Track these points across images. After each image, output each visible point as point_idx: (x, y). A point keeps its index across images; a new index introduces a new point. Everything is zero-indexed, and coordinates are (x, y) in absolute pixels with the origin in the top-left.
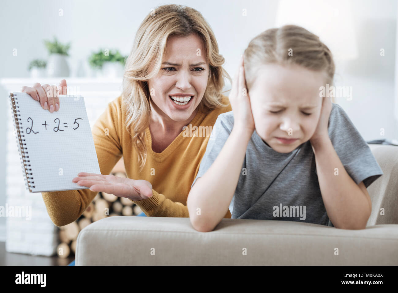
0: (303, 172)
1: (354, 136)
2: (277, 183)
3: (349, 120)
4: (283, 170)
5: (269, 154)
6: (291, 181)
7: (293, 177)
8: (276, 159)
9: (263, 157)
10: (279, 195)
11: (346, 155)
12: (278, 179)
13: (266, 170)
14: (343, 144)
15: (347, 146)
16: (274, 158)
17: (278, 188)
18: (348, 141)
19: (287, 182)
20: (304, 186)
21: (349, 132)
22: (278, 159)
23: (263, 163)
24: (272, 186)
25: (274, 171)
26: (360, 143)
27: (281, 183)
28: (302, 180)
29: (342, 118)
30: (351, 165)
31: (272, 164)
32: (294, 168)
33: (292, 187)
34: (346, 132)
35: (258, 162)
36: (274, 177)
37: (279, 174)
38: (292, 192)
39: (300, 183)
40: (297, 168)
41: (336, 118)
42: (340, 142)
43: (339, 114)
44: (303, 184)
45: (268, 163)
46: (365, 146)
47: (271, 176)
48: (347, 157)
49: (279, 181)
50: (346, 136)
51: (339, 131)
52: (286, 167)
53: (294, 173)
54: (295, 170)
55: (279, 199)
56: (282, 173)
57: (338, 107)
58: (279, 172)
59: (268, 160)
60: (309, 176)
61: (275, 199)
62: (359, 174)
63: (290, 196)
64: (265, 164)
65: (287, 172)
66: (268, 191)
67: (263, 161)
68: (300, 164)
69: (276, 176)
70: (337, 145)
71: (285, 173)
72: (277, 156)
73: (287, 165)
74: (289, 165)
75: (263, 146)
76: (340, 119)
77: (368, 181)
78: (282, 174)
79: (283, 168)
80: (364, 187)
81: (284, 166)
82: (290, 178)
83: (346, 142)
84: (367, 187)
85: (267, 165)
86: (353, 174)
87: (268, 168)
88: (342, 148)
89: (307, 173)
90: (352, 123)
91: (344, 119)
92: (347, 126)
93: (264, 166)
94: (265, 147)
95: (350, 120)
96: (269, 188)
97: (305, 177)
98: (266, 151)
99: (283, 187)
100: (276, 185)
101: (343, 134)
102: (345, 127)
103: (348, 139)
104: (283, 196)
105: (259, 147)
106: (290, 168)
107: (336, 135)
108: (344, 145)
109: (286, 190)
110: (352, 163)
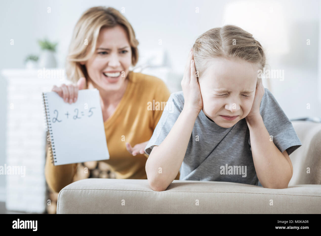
0: (238, 142)
1: (279, 114)
2: (218, 151)
3: (275, 101)
4: (222, 140)
5: (211, 127)
6: (229, 149)
7: (231, 146)
8: (216, 131)
9: (206, 129)
10: (219, 160)
11: (273, 129)
12: (218, 147)
13: (208, 140)
14: (270, 120)
15: (274, 122)
16: (215, 130)
17: (218, 155)
18: (275, 118)
19: (225, 150)
20: (239, 153)
21: (275, 111)
22: (218, 131)
23: (206, 134)
24: (213, 152)
25: (214, 141)
26: (284, 120)
27: (221, 151)
28: (237, 149)
29: (270, 99)
30: (276, 137)
31: (213, 134)
32: (231, 139)
33: (229, 154)
34: (273, 111)
35: (202, 133)
36: (215, 146)
37: (219, 144)
38: (229, 158)
39: (236, 151)
40: (234, 139)
41: (265, 100)
42: (268, 118)
43: (268, 96)
44: (238, 152)
45: (210, 134)
46: (288, 123)
47: (212, 145)
48: (273, 131)
49: (219, 149)
50: (273, 114)
51: (268, 110)
52: (224, 138)
53: (231, 143)
54: (232, 141)
55: (219, 163)
56: (221, 142)
57: (267, 91)
58: (218, 142)
59: (210, 131)
60: (243, 146)
61: (216, 163)
62: (283, 144)
63: (228, 162)
64: (208, 135)
65: (226, 142)
66: (210, 157)
67: (206, 132)
68: (236, 136)
69: (216, 145)
70: (266, 121)
71: (224, 143)
72: (217, 128)
73: (225, 137)
74: (227, 136)
75: (206, 120)
76: (269, 100)
77: (291, 150)
78: (222, 144)
79: (222, 139)
80: (287, 154)
81: (223, 137)
82: (228, 147)
83: (273, 119)
84: (289, 154)
85: (209, 136)
86: (278, 144)
87: (210, 138)
88: (270, 123)
89: (242, 143)
90: (278, 104)
91: (272, 100)
92: (274, 106)
93: (207, 137)
94: (208, 121)
95: (277, 101)
96: (211, 155)
97: (240, 146)
98: (209, 125)
99: (222, 154)
100: (217, 152)
101: (271, 112)
102: (273, 106)
103: (275, 117)
104: (222, 161)
105: (203, 121)
106: (228, 139)
107: (266, 113)
108: (272, 121)
109: (225, 156)
110: (278, 135)
